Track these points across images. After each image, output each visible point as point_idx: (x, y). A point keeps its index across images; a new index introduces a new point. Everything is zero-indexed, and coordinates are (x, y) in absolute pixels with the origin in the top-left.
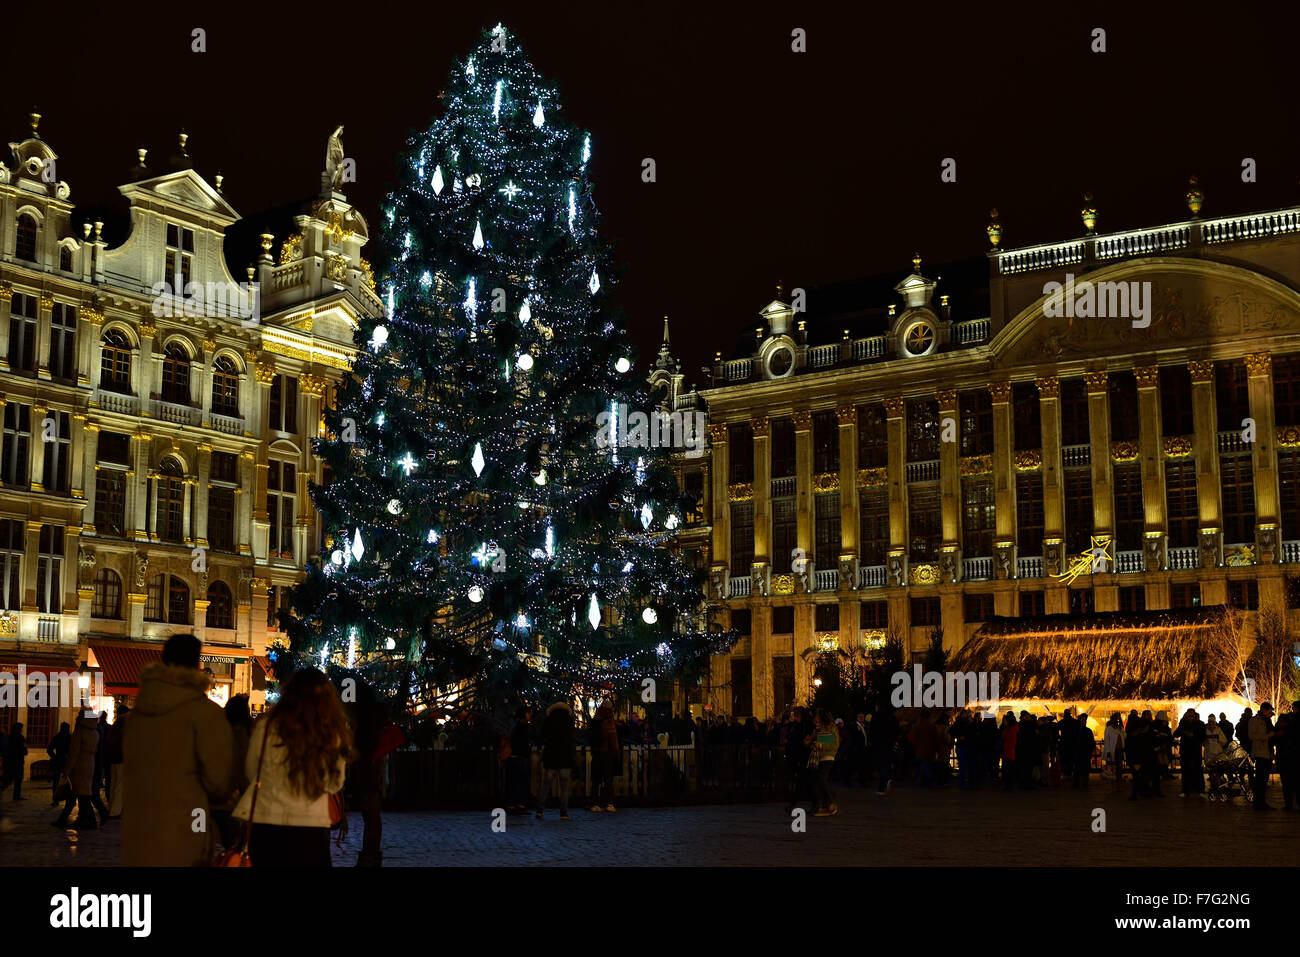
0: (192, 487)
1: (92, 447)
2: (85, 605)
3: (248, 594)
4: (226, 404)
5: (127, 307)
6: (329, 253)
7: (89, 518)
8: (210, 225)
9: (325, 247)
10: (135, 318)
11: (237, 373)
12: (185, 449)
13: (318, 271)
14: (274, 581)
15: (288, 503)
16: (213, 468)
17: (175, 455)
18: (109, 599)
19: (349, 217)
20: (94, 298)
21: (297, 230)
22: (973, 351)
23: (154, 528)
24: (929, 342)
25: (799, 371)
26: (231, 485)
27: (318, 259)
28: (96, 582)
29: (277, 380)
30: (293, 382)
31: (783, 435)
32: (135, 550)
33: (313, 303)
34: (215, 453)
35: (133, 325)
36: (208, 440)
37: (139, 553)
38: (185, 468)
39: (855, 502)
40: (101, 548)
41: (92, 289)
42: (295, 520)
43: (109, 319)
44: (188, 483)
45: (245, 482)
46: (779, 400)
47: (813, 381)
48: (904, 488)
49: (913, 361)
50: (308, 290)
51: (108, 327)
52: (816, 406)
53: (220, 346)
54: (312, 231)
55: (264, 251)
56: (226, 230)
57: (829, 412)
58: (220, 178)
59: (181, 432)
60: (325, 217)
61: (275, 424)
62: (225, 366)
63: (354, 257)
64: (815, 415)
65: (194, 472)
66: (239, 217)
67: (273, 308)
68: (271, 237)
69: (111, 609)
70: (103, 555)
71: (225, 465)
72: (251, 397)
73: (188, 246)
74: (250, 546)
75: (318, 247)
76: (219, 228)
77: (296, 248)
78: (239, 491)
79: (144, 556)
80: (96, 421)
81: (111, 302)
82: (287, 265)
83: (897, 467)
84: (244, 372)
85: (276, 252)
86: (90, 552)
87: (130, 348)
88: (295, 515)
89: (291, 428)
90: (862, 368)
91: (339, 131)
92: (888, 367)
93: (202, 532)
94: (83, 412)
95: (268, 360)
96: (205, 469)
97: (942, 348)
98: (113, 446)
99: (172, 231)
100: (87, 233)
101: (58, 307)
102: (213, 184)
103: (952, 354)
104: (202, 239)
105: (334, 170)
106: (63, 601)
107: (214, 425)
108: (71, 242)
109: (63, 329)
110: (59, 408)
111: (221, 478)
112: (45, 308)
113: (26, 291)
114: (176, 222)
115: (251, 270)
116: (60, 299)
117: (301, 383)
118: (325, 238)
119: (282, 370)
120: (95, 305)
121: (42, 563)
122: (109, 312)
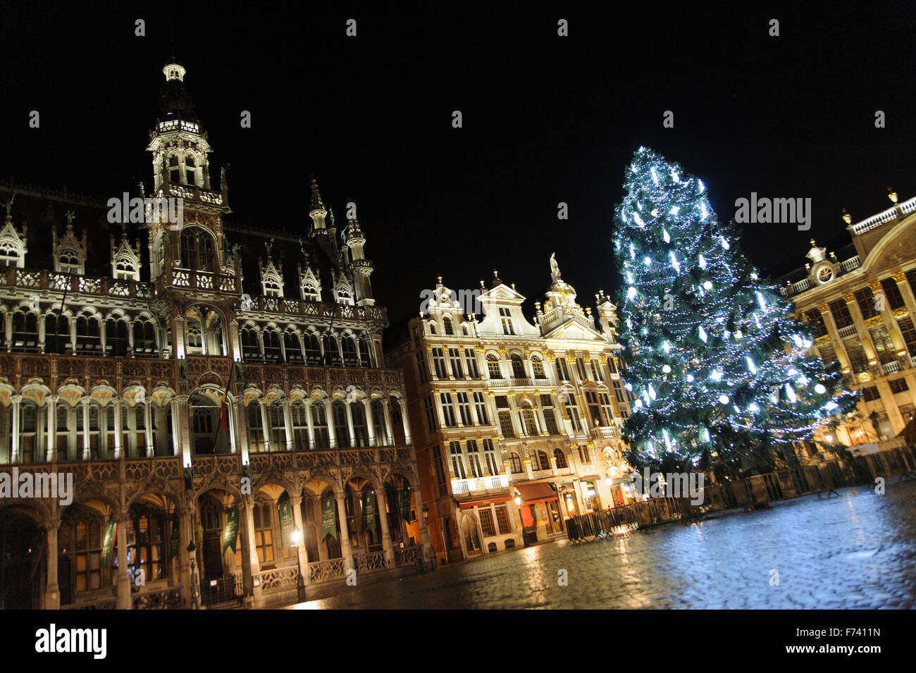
0: (536, 412)
1: (494, 403)
2: (508, 470)
3: (570, 451)
4: (540, 376)
5: (492, 344)
6: (563, 304)
7: (500, 433)
8: (515, 304)
9: (561, 302)
10: (497, 348)
11: (540, 361)
12: (529, 396)
13: (561, 313)
14: (579, 444)
15: (575, 410)
16: (542, 402)
17: (526, 399)
18: (516, 465)
19: (567, 288)
20: (479, 343)
21: (548, 299)
22: (854, 272)
23: (526, 431)
24: (831, 275)
26: (551, 407)
27: (560, 308)
28: (509, 459)
29: (557, 360)
30: (563, 359)
32: (521, 442)
33: (563, 325)
34: (541, 395)
35: (496, 351)
36: (537, 391)
37: (523, 443)
38: (531, 404)
40: (508, 444)
41: (477, 340)
42: (580, 417)
43: (487, 351)
44: (534, 410)
45: (556, 405)
48: (840, 342)
49: (824, 286)
50: (559, 321)
51: (487, 354)
53: (531, 351)
54: (554, 298)
55: (537, 310)
56: (522, 305)
58: (513, 285)
59: (526, 389)
60: (557, 290)
61: (561, 379)
62: (535, 359)
63: (573, 304)
65: (535, 405)
66: (525, 298)
67: (546, 332)
68: (539, 303)
69: (519, 470)
70: (509, 447)
71: (546, 400)
72: (549, 369)
73: (509, 315)
74: (565, 431)
75: (558, 303)
76: (518, 305)
77: (550, 305)
78: (555, 409)
79: (525, 444)
80: (492, 392)
81: (486, 343)
82: (548, 313)
83: (833, 333)
84: (543, 360)
85: (542, 309)
86: (504, 446)
87: (497, 361)
88: (579, 414)
89: (568, 378)
90: (802, 294)
91: (553, 255)
92: (814, 291)
93: (545, 429)
94: (487, 390)
95: (551, 353)
96: (539, 402)
97: (838, 275)
98: (501, 401)
99: (501, 310)
100: (470, 319)
101: (466, 350)
102: (511, 288)
103: (845, 277)
104: (513, 311)
105: (555, 271)
106: (499, 469)
107: (538, 384)
108: (465, 324)
109: (471, 358)
110: (477, 390)
111: (546, 405)
112: (462, 351)
113: (453, 347)
114: (501, 306)
115: (535, 319)
116: (466, 347)
117: (566, 359)
118: (560, 299)
119: (558, 355)
120: (480, 346)
121: (487, 455)
122: (486, 347)
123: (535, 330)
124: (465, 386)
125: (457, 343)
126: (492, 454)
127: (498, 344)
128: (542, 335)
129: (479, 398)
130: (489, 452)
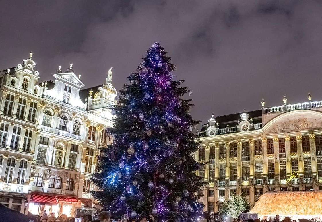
0: (65, 153)
1: (38, 140)
2: (32, 183)
3: (78, 182)
4: (76, 132)
5: (52, 105)
6: (106, 97)
7: (35, 159)
8: (77, 87)
9: (106, 96)
10: (54, 108)
11: (80, 124)
12: (64, 142)
13: (104, 101)
14: (86, 179)
15: (91, 159)
16: (71, 148)
17: (61, 144)
18: (39, 181)
19: (112, 89)
20: (43, 101)
21: (99, 91)
22: (258, 130)
23: (53, 163)
24: (247, 128)
25: (216, 135)
26: (76, 153)
27: (104, 99)
28: (35, 176)
29: (91, 127)
30: (95, 128)
31: (212, 150)
33: (102, 109)
34: (72, 144)
35: (53, 110)
36: (71, 141)
37: (48, 169)
38: (64, 148)
39: (229, 165)
40: (37, 167)
41: (42, 99)
42: (92, 163)
43: (46, 107)
44: (64, 152)
45: (80, 152)
46: (212, 141)
47: (220, 137)
48: (241, 163)
49: (243, 133)
50: (100, 106)
51: (46, 110)
52: (220, 143)
53: (76, 117)
54: (103, 92)
55: (90, 95)
56: (81, 89)
57: (223, 144)
58: (80, 76)
59: (63, 138)
60: (106, 88)
61: (89, 138)
62: (77, 122)
63: (113, 99)
64: (220, 145)
65: (66, 148)
66: (84, 86)
67: (90, 109)
68: (92, 92)
69: (39, 184)
70: (38, 169)
71: (75, 148)
72: (84, 131)
73: (70, 92)
74: (80, 169)
75: (104, 96)
76: (79, 88)
77: (98, 95)
78: (78, 155)
79: (50, 170)
80: (39, 133)
81: (47, 103)
82: (95, 99)
83: (239, 157)
84: (82, 124)
85: (93, 96)
86: (34, 168)
87: (52, 116)
89: (93, 139)
90: (232, 134)
91: (112, 68)
92: (238, 134)
93: (67, 164)
94: (36, 131)
95: (89, 122)
96: (69, 148)
97: (251, 130)
98: (44, 141)
99: (66, 87)
100: (43, 85)
101: (32, 103)
102: (78, 77)
103: (253, 131)
104: (74, 90)
105: (109, 78)
106: (25, 181)
107: (72, 137)
108: (38, 87)
109: (33, 109)
110: (29, 129)
111: (73, 151)
112: (28, 102)
113: (23, 98)
114: (67, 85)
115: (86, 99)
116: (32, 100)
117: (97, 128)
118: (106, 94)
119: (92, 125)
120: (43, 103)
121: (20, 170)
122: (46, 105)
123: (84, 106)
124: (22, 124)
125: (28, 96)
126: (24, 171)
127: (56, 106)
128: (87, 110)
129: (29, 134)
130: (22, 169)
